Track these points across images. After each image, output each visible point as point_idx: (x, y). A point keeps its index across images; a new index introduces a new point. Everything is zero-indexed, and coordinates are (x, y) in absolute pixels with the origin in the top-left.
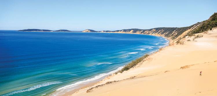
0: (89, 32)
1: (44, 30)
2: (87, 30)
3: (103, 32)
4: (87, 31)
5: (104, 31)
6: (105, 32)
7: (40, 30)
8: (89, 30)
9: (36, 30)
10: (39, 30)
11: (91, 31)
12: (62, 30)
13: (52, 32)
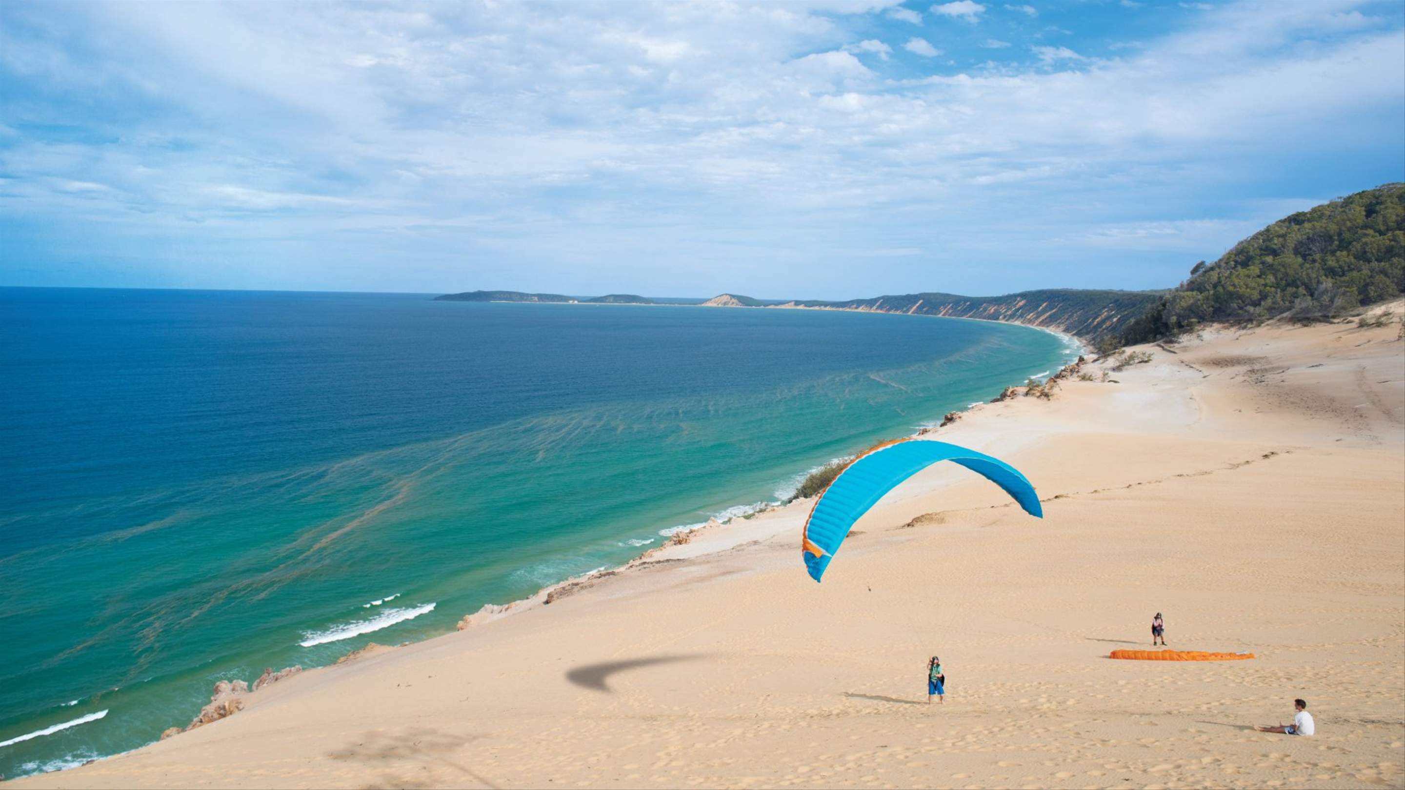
0: (730, 306)
1: (542, 297)
2: (726, 298)
3: (790, 307)
4: (725, 303)
5: (797, 303)
6: (801, 307)
7: (527, 295)
8: (733, 296)
9: (508, 295)
10: (522, 296)
11: (742, 300)
12: (616, 298)
13: (576, 302)
